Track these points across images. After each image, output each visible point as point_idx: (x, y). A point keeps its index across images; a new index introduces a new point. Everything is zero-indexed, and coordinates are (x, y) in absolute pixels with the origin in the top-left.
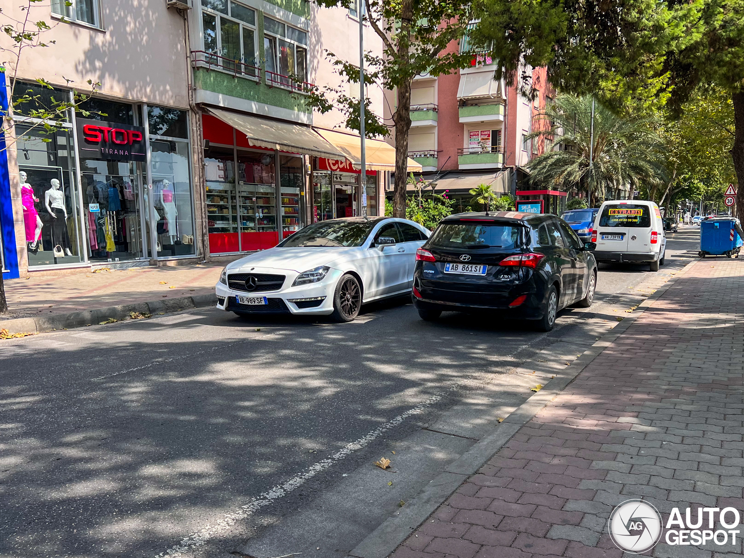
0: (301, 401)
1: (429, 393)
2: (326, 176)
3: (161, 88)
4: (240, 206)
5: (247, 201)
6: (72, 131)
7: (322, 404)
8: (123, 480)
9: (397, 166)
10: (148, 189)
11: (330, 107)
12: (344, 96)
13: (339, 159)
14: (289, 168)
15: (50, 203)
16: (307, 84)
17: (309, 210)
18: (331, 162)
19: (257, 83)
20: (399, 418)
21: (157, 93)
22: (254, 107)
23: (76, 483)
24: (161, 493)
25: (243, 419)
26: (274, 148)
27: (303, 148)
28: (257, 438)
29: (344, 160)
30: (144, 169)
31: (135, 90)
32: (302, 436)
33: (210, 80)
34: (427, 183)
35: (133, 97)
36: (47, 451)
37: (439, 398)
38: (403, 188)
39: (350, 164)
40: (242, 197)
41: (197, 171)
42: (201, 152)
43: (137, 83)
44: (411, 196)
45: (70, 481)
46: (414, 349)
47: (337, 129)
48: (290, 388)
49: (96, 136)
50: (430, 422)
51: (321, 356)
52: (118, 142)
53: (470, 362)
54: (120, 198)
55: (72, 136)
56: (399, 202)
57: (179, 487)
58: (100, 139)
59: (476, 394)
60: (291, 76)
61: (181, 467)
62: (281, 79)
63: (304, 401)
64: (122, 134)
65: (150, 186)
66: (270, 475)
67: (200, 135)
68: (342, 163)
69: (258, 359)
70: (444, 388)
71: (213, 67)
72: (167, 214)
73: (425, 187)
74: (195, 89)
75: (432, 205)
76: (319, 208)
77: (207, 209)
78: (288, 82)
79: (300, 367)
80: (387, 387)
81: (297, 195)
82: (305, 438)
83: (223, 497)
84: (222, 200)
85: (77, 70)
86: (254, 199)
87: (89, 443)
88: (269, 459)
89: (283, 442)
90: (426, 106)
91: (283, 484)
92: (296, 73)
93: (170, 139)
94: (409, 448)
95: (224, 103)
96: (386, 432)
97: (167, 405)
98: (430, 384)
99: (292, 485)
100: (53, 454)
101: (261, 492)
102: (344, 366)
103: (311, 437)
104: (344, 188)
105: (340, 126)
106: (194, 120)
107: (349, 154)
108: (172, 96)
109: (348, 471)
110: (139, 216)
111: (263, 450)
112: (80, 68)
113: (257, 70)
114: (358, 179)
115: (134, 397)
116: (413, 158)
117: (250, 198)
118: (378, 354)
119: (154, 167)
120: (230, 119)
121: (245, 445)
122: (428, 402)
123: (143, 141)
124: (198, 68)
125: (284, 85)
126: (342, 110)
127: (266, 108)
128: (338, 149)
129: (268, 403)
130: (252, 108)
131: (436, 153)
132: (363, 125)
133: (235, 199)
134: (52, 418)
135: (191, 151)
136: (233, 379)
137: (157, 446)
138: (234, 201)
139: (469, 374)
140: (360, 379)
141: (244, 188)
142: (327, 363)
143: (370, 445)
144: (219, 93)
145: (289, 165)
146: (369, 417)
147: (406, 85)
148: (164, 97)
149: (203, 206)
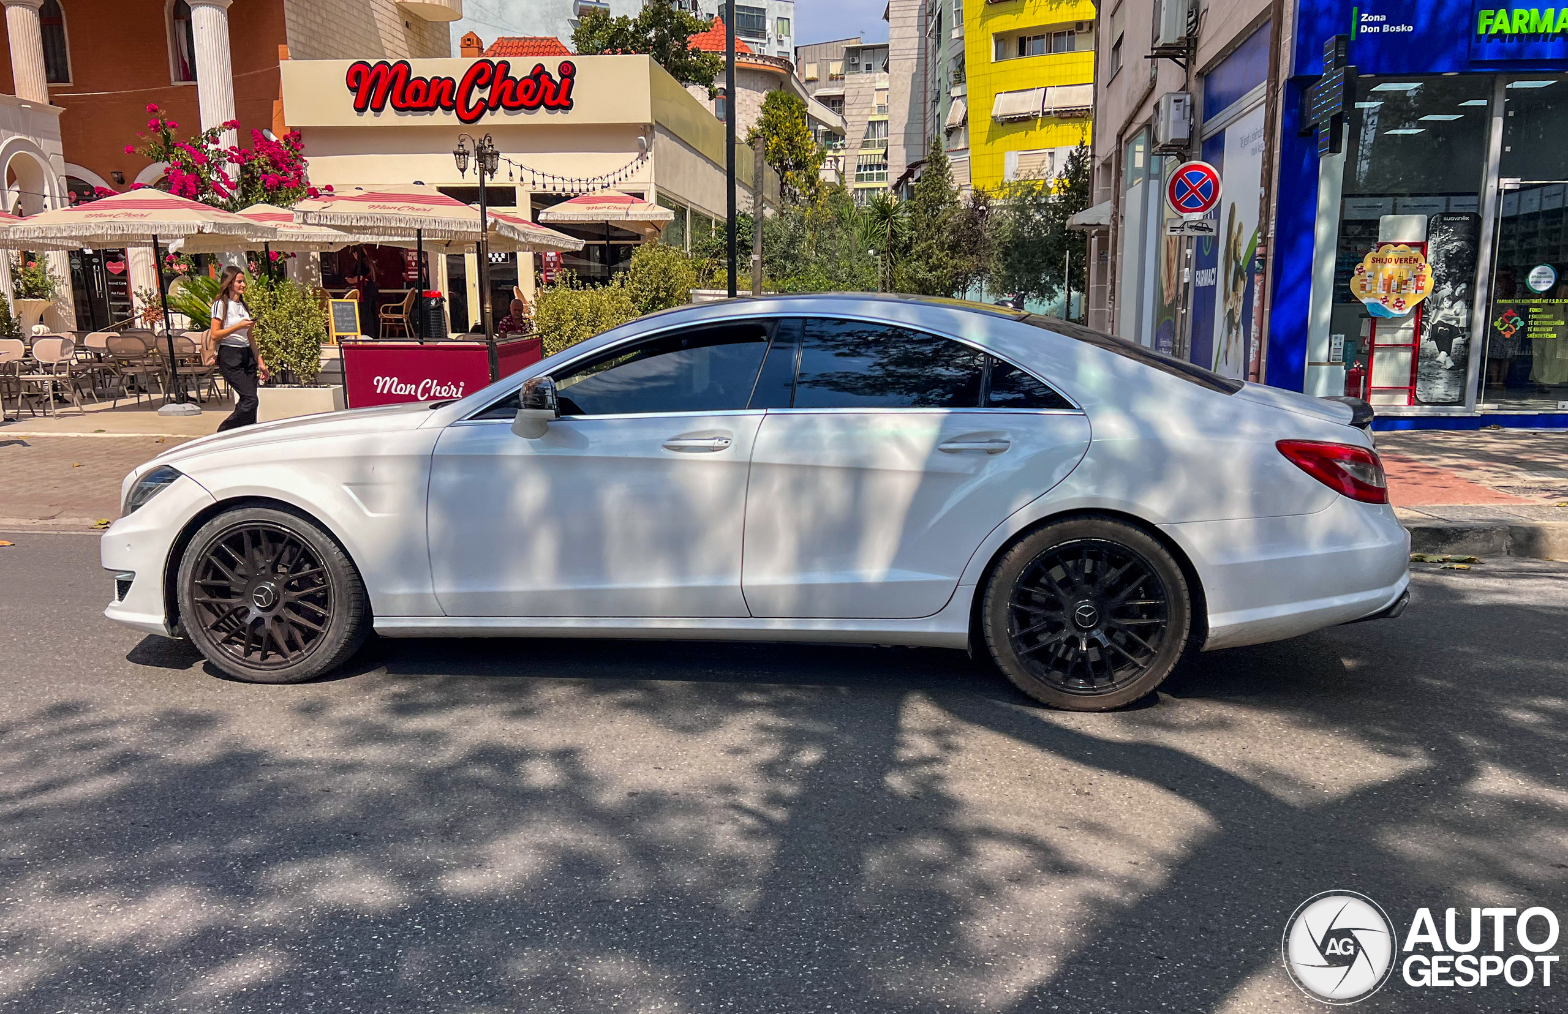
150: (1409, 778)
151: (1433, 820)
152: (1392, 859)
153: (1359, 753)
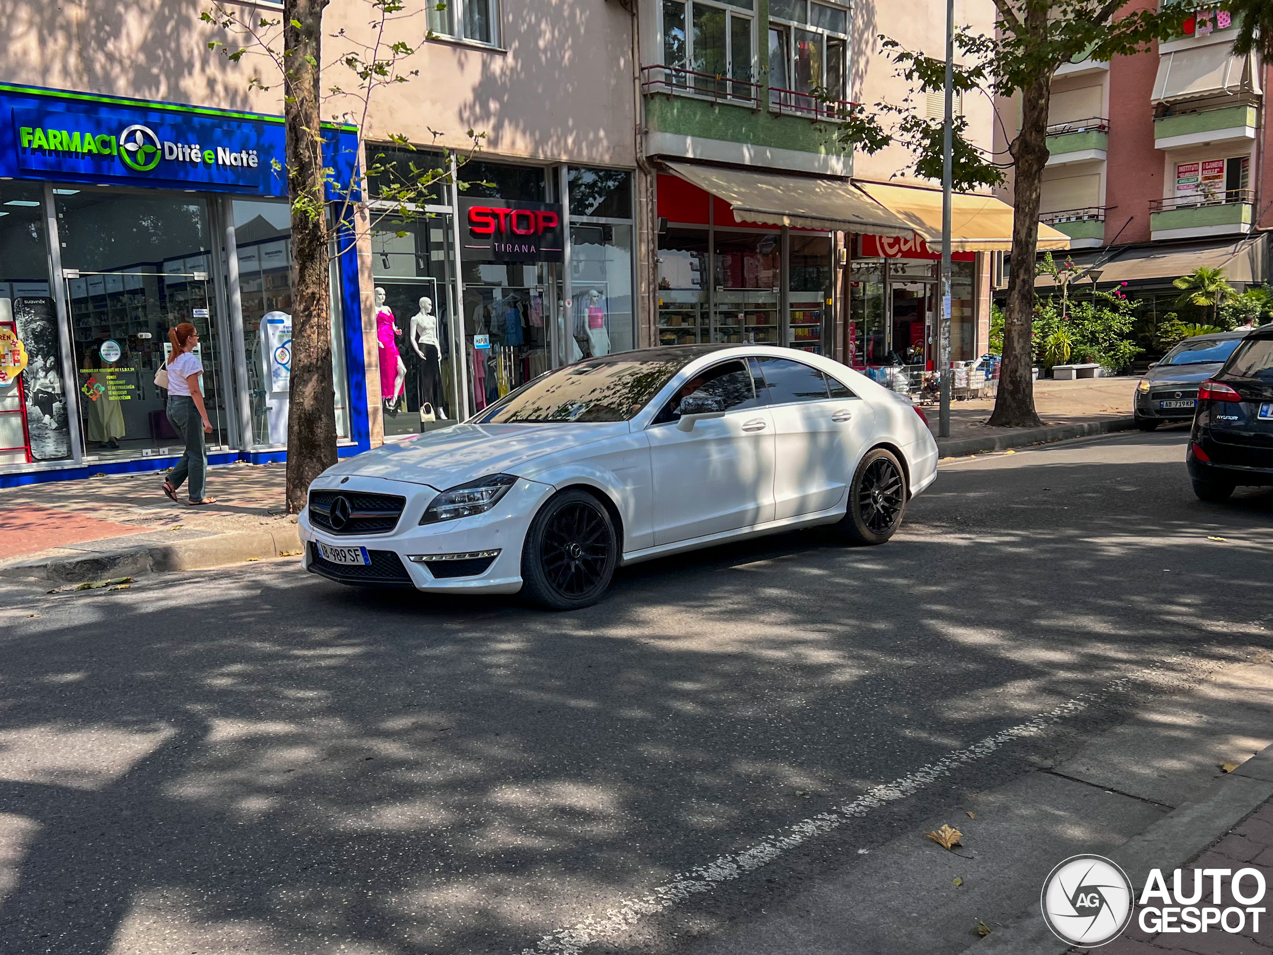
0: (789, 690)
1: (1059, 693)
2: (876, 268)
3: (591, 136)
4: (716, 329)
5: (730, 320)
6: (451, 219)
7: (831, 698)
8: (461, 807)
9: (1016, 241)
10: (565, 307)
11: (886, 140)
12: (914, 117)
13: (902, 234)
14: (805, 257)
15: (418, 337)
16: (844, 104)
17: (840, 331)
18: (885, 241)
19: (753, 111)
20: (989, 742)
21: (584, 145)
22: (747, 154)
23: (387, 806)
24: (519, 841)
25: (678, 714)
26: (780, 224)
27: (832, 220)
28: (700, 756)
29: (910, 235)
30: (560, 275)
31: (550, 144)
32: (784, 759)
33: (672, 113)
34: (1080, 271)
35: (545, 155)
36: (354, 742)
37: (1082, 705)
38: (1028, 282)
39: (923, 243)
40: (720, 313)
41: (644, 273)
42: (653, 240)
43: (552, 131)
44: (1046, 298)
45: (379, 800)
46: (1034, 598)
47: (899, 179)
48: (771, 662)
49: (487, 225)
50: (1058, 758)
51: (838, 604)
52: (521, 231)
53: (1159, 633)
54: (523, 324)
55: (452, 228)
56: (1017, 308)
57: (549, 834)
58: (491, 230)
59: (1170, 704)
60: (816, 90)
61: (558, 795)
62: (797, 100)
63: (795, 690)
64: (526, 217)
65: (568, 304)
66: (716, 832)
67: (652, 210)
68: (906, 242)
69: (718, 602)
70: (1097, 684)
71: (677, 91)
72: (594, 347)
73: (1075, 279)
74: (646, 133)
75: (1090, 312)
76: (860, 326)
77: (658, 337)
78: (809, 103)
79: (794, 623)
80: (968, 674)
81: (818, 305)
82: (791, 764)
83: (624, 863)
84: (684, 320)
85: (461, 118)
86: (741, 316)
87: (419, 735)
88: (715, 799)
89: (746, 767)
90: (1084, 123)
91: (738, 855)
92: (825, 86)
93: (603, 220)
94: (1005, 808)
95: (694, 152)
96: (959, 769)
97: (551, 676)
98: (1063, 674)
99: (754, 857)
100: (363, 749)
101: (693, 864)
102: (881, 626)
103: (801, 765)
104: (910, 287)
105: (903, 174)
106: (644, 184)
107: (921, 224)
108: (608, 148)
109: (869, 843)
110: (549, 352)
111: (708, 780)
112: (466, 115)
113: (753, 89)
114: (936, 271)
115: (502, 659)
116: (1053, 226)
117: (733, 315)
118: (955, 605)
119: (576, 269)
120: (705, 179)
121: (675, 766)
122: (1057, 711)
123: (558, 228)
124: (653, 96)
125: (801, 109)
126: (909, 143)
127: (768, 154)
128: (899, 216)
129: (725, 689)
130: (743, 156)
131: (1102, 212)
132: (948, 168)
133: (708, 317)
134: (373, 686)
135: (636, 238)
136: (669, 638)
137: (524, 752)
138: (707, 321)
139: (1155, 658)
140: (911, 655)
141: (725, 298)
142: (849, 618)
143: (922, 792)
144: (687, 135)
145: (807, 252)
146: (924, 735)
147: (1040, 84)
148: (594, 150)
149: (652, 332)
150: (165, 745)
151: (198, 768)
152: (182, 803)
153: (121, 738)
